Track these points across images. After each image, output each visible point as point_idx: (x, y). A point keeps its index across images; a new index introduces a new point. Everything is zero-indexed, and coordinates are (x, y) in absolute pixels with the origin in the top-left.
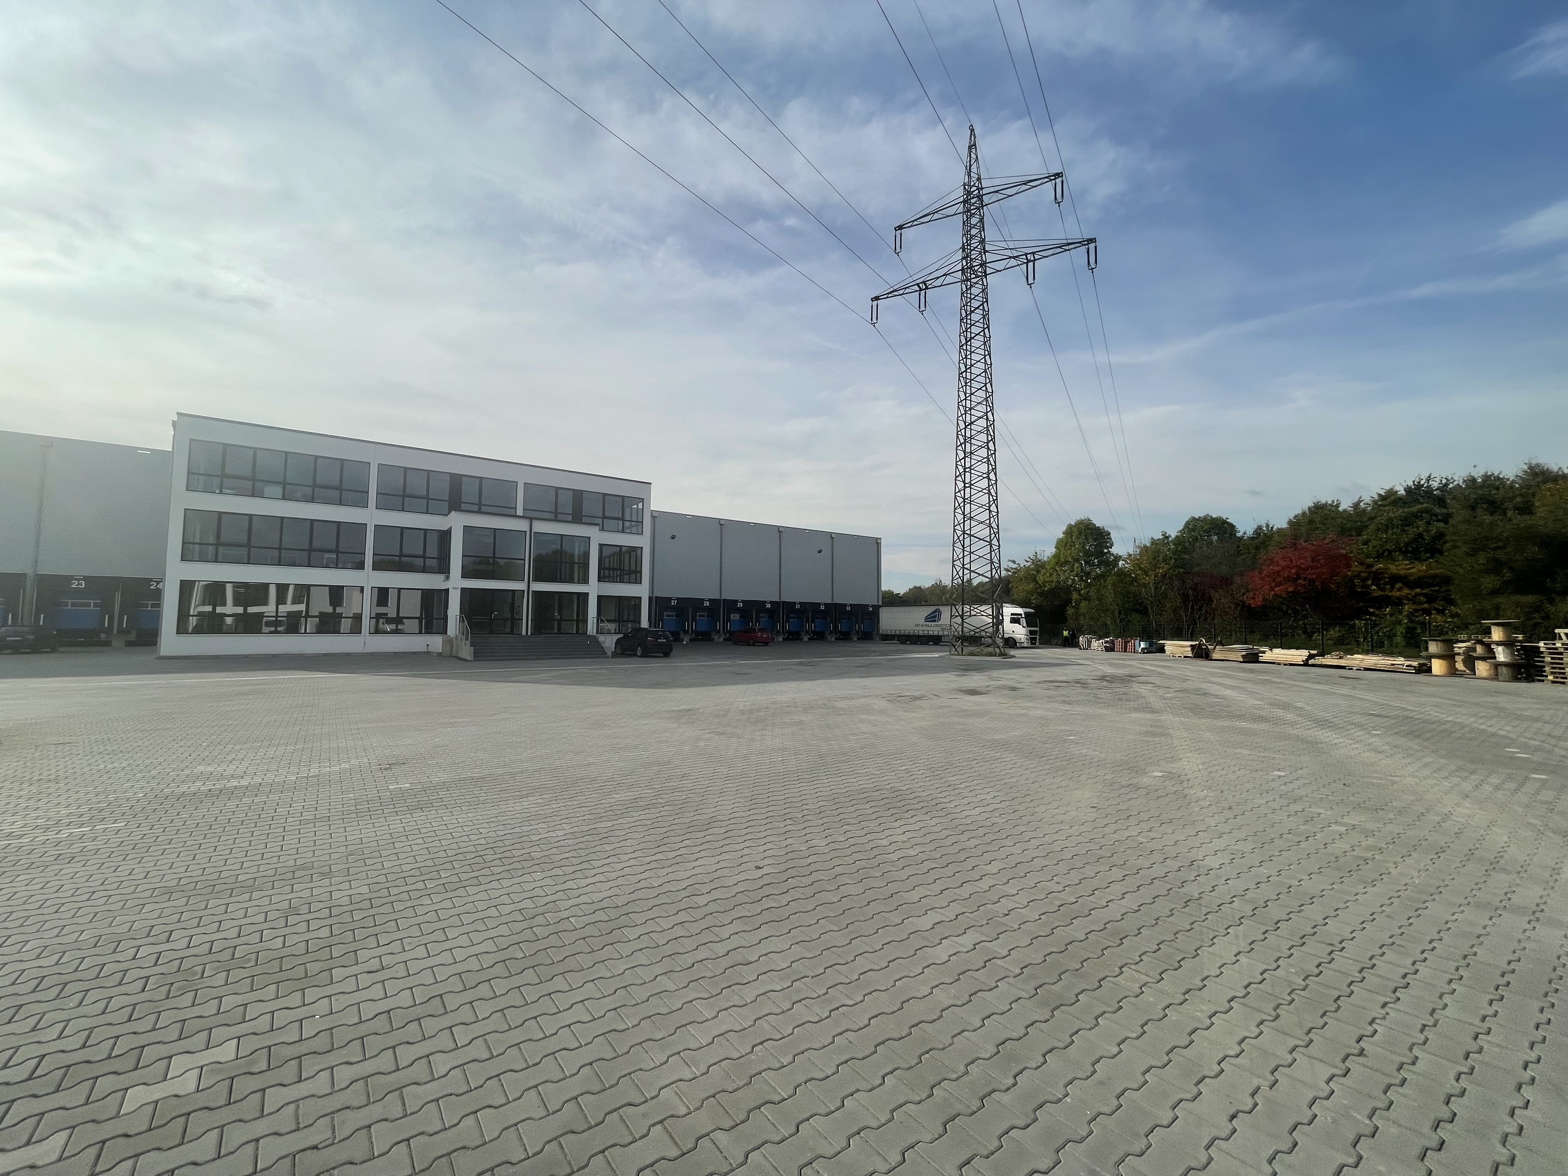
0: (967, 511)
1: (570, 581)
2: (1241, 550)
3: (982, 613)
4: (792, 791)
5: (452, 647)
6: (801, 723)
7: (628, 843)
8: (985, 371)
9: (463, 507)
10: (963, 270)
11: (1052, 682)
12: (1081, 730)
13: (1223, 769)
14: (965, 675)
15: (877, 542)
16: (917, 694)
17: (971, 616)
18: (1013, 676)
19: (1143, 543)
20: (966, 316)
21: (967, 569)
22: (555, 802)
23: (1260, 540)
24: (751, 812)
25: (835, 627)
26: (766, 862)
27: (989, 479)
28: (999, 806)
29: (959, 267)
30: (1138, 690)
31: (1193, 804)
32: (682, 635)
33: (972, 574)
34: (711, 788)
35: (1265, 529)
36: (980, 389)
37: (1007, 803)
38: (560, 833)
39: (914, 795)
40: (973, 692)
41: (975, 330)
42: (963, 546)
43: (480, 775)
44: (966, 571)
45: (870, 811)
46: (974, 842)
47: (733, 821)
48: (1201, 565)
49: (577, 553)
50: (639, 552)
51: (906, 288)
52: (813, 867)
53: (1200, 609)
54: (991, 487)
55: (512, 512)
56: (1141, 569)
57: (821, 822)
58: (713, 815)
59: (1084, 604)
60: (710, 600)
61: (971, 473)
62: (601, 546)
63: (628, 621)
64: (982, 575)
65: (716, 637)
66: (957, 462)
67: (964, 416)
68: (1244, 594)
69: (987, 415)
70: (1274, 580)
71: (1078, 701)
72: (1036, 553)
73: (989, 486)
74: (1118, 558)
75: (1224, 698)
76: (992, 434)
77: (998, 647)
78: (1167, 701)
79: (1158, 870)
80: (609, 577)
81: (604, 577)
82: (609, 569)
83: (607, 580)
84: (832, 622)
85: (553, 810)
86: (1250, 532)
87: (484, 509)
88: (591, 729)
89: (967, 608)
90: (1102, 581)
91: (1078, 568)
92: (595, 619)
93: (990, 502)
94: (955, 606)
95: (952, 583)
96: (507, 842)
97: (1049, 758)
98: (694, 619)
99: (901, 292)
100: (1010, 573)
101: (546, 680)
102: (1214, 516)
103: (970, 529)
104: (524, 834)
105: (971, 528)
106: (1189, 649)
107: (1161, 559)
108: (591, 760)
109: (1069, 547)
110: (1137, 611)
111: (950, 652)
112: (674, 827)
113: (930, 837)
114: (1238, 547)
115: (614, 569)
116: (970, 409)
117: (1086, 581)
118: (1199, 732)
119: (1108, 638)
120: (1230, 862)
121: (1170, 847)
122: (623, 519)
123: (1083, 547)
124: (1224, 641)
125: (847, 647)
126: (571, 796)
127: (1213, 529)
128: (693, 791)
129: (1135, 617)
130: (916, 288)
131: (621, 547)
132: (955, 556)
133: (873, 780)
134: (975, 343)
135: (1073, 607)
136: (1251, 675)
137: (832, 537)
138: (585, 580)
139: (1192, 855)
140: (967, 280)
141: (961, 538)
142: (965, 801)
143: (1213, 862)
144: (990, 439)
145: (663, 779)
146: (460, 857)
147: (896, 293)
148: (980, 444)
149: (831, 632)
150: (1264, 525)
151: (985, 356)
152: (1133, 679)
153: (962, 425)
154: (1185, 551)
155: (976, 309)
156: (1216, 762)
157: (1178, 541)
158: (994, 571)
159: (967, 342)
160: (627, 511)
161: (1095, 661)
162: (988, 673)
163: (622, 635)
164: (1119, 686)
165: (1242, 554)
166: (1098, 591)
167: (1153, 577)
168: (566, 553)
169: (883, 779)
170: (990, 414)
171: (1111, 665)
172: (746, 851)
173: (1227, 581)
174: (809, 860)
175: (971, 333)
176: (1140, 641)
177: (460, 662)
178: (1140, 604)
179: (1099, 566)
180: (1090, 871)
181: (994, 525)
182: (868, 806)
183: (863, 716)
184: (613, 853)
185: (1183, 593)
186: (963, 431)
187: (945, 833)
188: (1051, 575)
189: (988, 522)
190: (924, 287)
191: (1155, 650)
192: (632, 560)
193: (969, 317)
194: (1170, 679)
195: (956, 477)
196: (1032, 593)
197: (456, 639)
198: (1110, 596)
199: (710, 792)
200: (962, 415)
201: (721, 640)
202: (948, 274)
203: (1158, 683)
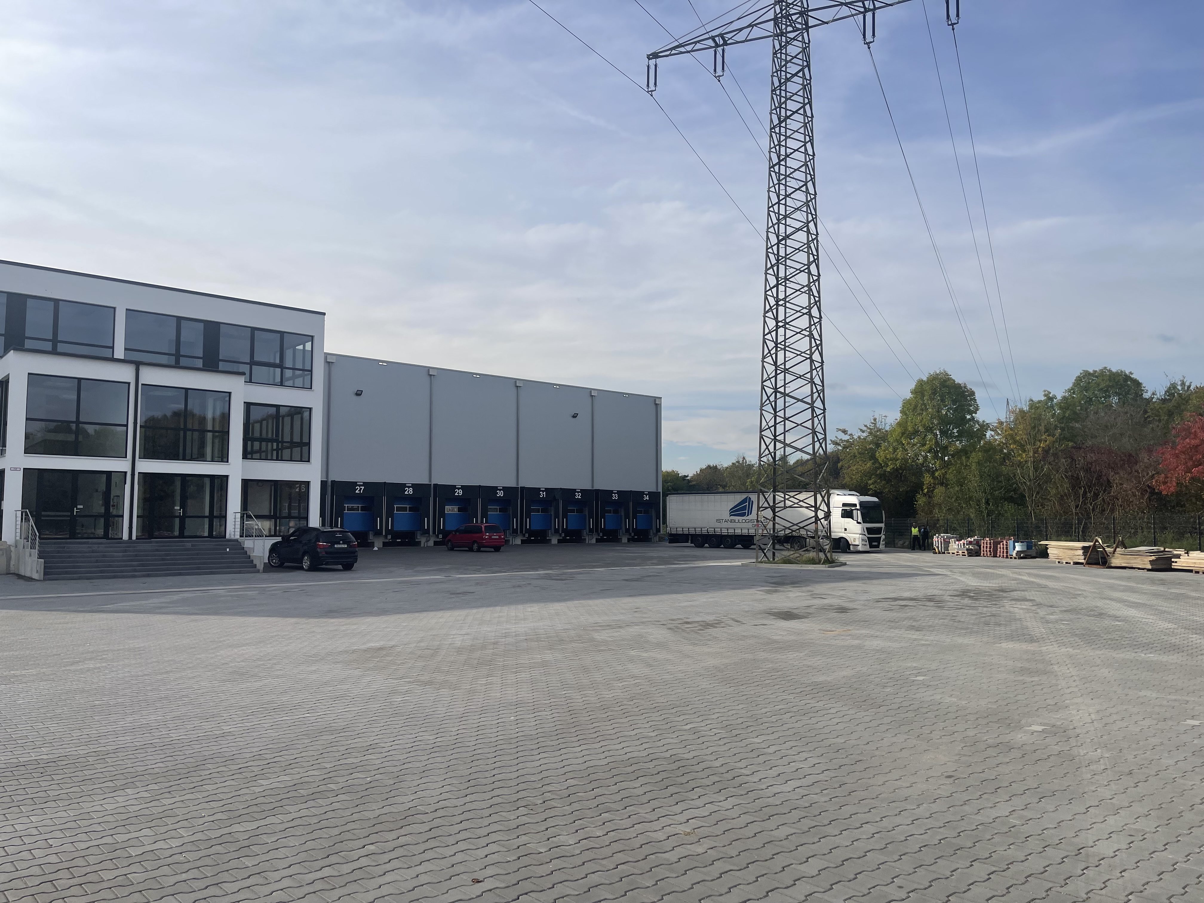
0: (780, 360)
1: (200, 457)
2: (1149, 417)
3: (801, 503)
4: (528, 765)
5: (9, 560)
6: (544, 664)
7: (281, 853)
8: (806, 164)
9: (28, 344)
10: (775, 19)
11: (895, 599)
12: (933, 667)
13: (1123, 719)
14: (776, 591)
15: (655, 403)
16: (710, 618)
17: (785, 507)
18: (842, 593)
19: (1019, 406)
20: (780, 86)
21: (780, 441)
22: (167, 795)
23: (1173, 403)
24: (468, 799)
25: (597, 523)
26: (489, 871)
27: (811, 317)
28: (821, 777)
29: (771, 15)
30: (1012, 609)
31: (1084, 769)
32: (371, 537)
33: (787, 449)
34: (410, 765)
35: (1179, 388)
36: (799, 189)
37: (832, 774)
38: (174, 843)
39: (702, 766)
40: (788, 615)
41: (792, 106)
42: (775, 409)
43: (51, 756)
44: (779, 445)
45: (640, 791)
46: (784, 831)
47: (440, 813)
48: (1096, 437)
49: (209, 415)
50: (306, 414)
51: (696, 43)
52: (557, 877)
53: (1096, 495)
54: (813, 327)
55: (107, 353)
56: (1015, 442)
57: (568, 809)
58: (410, 805)
59: (939, 490)
60: (414, 486)
61: (785, 307)
62: (248, 405)
63: (290, 517)
64: (801, 450)
65: (423, 540)
66: (766, 292)
67: (776, 227)
68: (1152, 477)
69: (808, 226)
70: (1191, 458)
71: (930, 626)
72: (875, 420)
73: (810, 325)
74: (985, 427)
75: (1125, 620)
76: (815, 253)
77: (822, 550)
78: (1050, 625)
79: (1035, 864)
80: (260, 451)
81: (253, 452)
82: (261, 440)
83: (257, 456)
84: (591, 516)
85: (165, 808)
86: (1161, 393)
87: (61, 348)
88: (229, 681)
89: (779, 497)
90: (964, 458)
91: (930, 440)
92: (239, 516)
93: (811, 347)
94: (763, 492)
95: (760, 461)
96: (91, 860)
97: (890, 707)
98: (390, 514)
99: (689, 48)
100: (840, 448)
101: (161, 608)
102: (1114, 370)
103: (784, 386)
104: (118, 846)
105: (785, 384)
106: (1081, 552)
107: (1042, 428)
108: (226, 728)
109: (919, 411)
110: (1011, 500)
111: (757, 558)
112: (351, 826)
113: (723, 826)
114: (1146, 412)
115: (267, 440)
116: (786, 217)
117: (942, 459)
118: (1093, 668)
119: (971, 537)
120: (1128, 847)
121: (1051, 831)
122: (281, 366)
123: (938, 412)
124: (1127, 541)
125: (610, 552)
126: (192, 785)
127: (1112, 387)
128: (381, 771)
129: (1009, 508)
130: (711, 43)
131: (277, 407)
132: (764, 423)
133: (645, 746)
134: (792, 125)
135: (925, 495)
136: (1161, 588)
137: (591, 395)
138: (223, 457)
139: (1079, 841)
140: (782, 34)
141: (772, 398)
142: (774, 772)
143: (1106, 848)
144: (812, 259)
145: (336, 754)
146: (19, 884)
147: (682, 49)
148: (798, 266)
149: (591, 531)
150: (1179, 383)
151: (805, 143)
152: (1005, 595)
153: (774, 240)
154: (1076, 417)
155: (794, 75)
156: (1114, 710)
157: (1066, 403)
158: (817, 445)
159: (780, 122)
160: (289, 354)
161: (955, 570)
162: (809, 588)
163: (279, 539)
164: (985, 604)
165: (1150, 423)
166: (959, 472)
167: (1031, 454)
168: (193, 415)
169: (660, 744)
170: (811, 225)
171: (975, 575)
172: (459, 857)
173: (1131, 459)
174: (551, 866)
175: (786, 110)
176: (1014, 542)
177: (21, 582)
178: (1015, 490)
179: (959, 437)
180: (944, 867)
181: (817, 381)
182: (637, 784)
183: (633, 653)
184: (257, 870)
185: (1072, 476)
186: (775, 248)
187: (748, 818)
188: (895, 450)
189: (808, 376)
190: (722, 42)
191: (1034, 555)
192: (295, 427)
193: (783, 88)
194: (1054, 593)
195: (766, 312)
196: (869, 474)
197: (16, 547)
198: (974, 481)
199: (407, 771)
200: (773, 225)
201: (431, 543)
202: (756, 25)
203: (1038, 600)
